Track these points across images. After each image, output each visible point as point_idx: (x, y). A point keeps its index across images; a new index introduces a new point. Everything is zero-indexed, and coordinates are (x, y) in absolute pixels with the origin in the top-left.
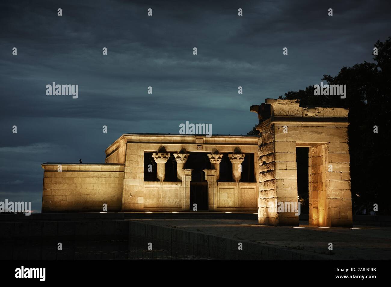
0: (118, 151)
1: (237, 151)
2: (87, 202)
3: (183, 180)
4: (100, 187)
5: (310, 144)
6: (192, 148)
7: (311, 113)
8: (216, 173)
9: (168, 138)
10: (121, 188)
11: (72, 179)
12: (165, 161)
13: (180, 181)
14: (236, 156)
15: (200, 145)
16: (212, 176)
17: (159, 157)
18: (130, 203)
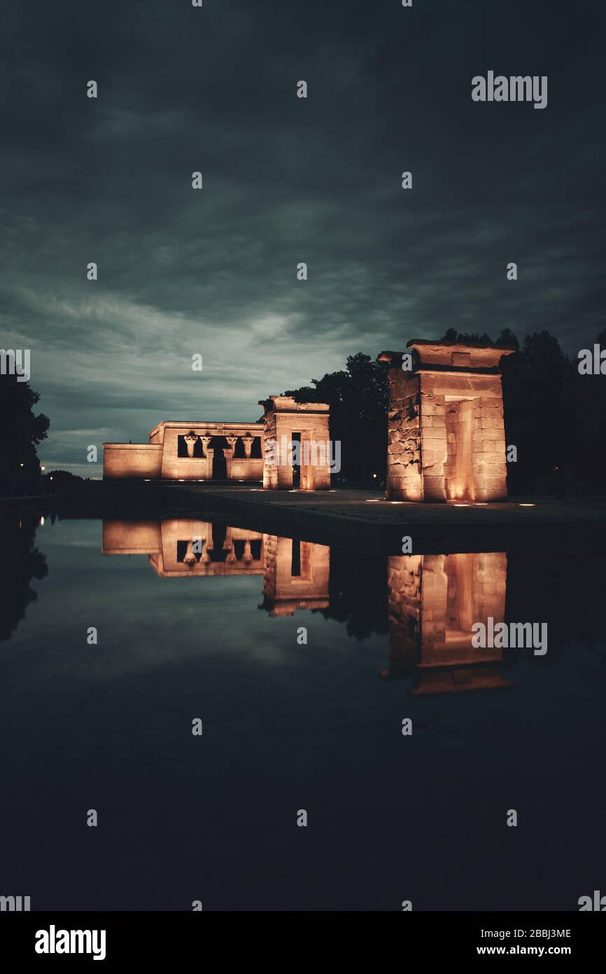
0: (158, 436)
1: (248, 435)
2: (136, 472)
3: (208, 457)
4: (145, 462)
5: (302, 430)
6: (214, 433)
7: (303, 407)
8: (232, 451)
9: (196, 425)
10: (161, 463)
11: (124, 455)
12: (194, 442)
13: (205, 457)
14: (247, 439)
15: (220, 431)
16: (229, 453)
17: (190, 439)
18: (167, 474)
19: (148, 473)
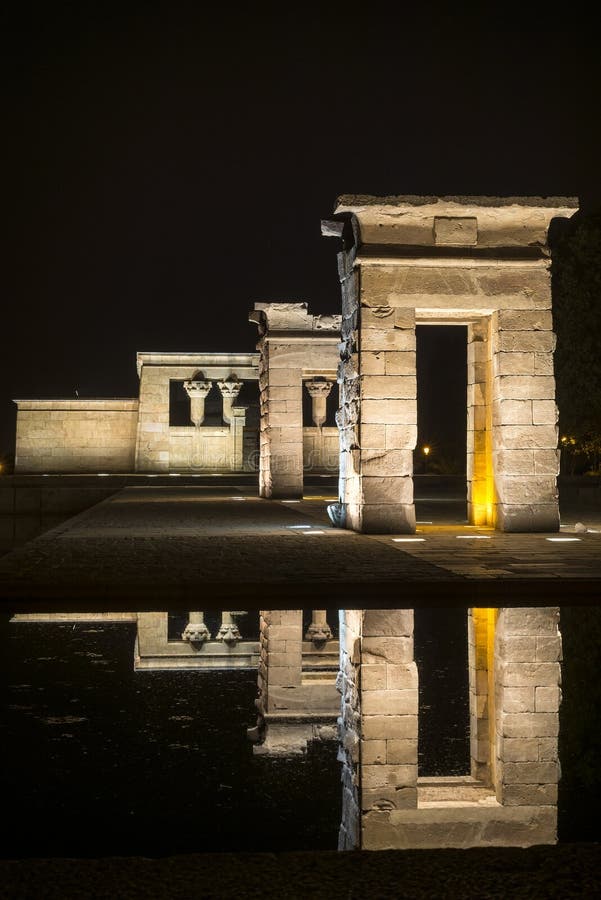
3: (232, 425)
4: (103, 436)
6: (245, 374)
9: (207, 358)
10: (134, 437)
11: (60, 422)
12: (204, 394)
13: (224, 424)
14: (317, 386)
17: (194, 388)
18: (147, 461)
19: (109, 459)
